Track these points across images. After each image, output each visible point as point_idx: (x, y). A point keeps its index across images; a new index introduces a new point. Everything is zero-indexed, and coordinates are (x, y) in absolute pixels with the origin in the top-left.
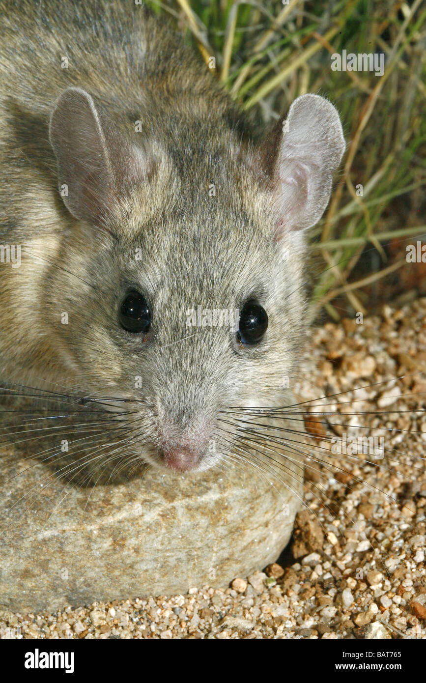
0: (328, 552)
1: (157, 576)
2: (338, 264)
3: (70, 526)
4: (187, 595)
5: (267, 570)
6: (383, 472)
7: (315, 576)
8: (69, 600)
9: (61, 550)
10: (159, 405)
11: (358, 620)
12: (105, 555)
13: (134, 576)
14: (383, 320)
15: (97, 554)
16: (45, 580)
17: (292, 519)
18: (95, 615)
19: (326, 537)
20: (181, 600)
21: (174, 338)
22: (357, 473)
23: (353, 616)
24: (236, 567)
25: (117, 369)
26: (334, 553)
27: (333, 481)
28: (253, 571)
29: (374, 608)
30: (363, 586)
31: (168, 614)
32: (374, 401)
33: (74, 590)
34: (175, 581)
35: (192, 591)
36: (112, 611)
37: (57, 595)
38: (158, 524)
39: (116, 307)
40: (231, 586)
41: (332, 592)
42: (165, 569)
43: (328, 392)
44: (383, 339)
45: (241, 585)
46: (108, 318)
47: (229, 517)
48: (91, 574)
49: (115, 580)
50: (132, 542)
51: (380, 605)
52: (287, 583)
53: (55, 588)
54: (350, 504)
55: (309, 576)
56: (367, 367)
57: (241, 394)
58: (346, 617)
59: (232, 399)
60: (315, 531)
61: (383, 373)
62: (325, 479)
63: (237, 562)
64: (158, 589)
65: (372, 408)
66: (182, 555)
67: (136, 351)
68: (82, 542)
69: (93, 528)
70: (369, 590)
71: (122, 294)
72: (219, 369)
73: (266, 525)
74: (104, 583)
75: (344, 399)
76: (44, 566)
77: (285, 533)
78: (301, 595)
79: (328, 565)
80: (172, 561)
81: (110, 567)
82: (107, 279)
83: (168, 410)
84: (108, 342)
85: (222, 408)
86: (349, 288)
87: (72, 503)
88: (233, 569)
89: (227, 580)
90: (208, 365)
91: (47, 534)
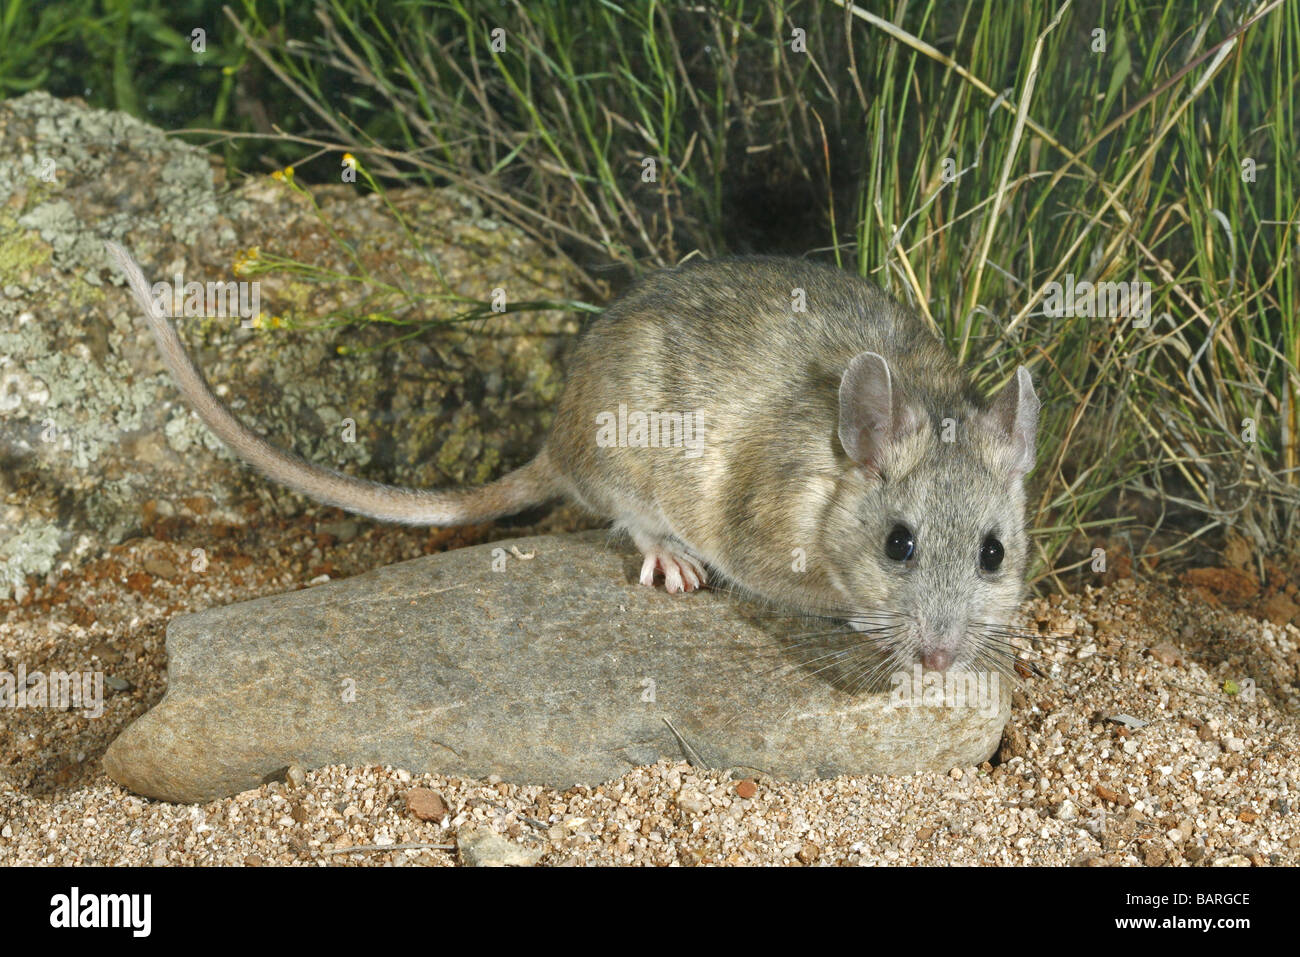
0: (1030, 755)
1: (891, 757)
2: (1048, 552)
3: (823, 712)
4: (914, 776)
5: (980, 766)
6: (1079, 703)
7: (1018, 771)
8: (819, 772)
9: (816, 730)
10: (920, 616)
11: (1053, 799)
12: (851, 736)
13: (872, 755)
14: (1085, 595)
15: (845, 734)
16: (800, 752)
17: (1001, 729)
18: (840, 785)
19: (1028, 745)
20: (909, 779)
21: (933, 563)
22: (1057, 703)
23: (1048, 797)
24: (955, 759)
25: (884, 590)
26: (1035, 756)
27: (1036, 709)
28: (968, 764)
29: (1066, 791)
30: (1058, 776)
31: (898, 788)
32: (1074, 654)
33: (823, 764)
34: (905, 763)
35: (918, 773)
36: (853, 782)
37: (810, 767)
38: (894, 715)
39: (883, 541)
40: (949, 774)
41: (1032, 780)
42: (898, 752)
43: (1034, 643)
44: (1083, 611)
45: (957, 772)
46: (877, 549)
47: (952, 717)
48: (838, 751)
49: (857, 757)
50: (873, 727)
51: (1071, 789)
52: (995, 775)
53: (808, 760)
54: (1050, 721)
55: (1013, 772)
56: (1069, 627)
57: (984, 611)
58: (1043, 798)
59: (977, 616)
60: (1019, 740)
61: (1083, 635)
62: (1029, 707)
63: (956, 754)
64: (891, 769)
65: (1072, 659)
66: (912, 743)
67: (901, 575)
68: (832, 724)
69: (842, 714)
70: (1062, 778)
71: (888, 531)
72: (968, 589)
73: (981, 728)
74: (848, 759)
75: (1048, 651)
76: (801, 741)
77: (997, 739)
78: (1007, 783)
79: (1029, 764)
80: (904, 747)
81: (854, 747)
82: (876, 519)
83: (929, 620)
84: (877, 568)
85: (971, 623)
86: (1054, 573)
87: (825, 694)
88: (952, 759)
89: (946, 768)
90: (960, 586)
91: (805, 716)
